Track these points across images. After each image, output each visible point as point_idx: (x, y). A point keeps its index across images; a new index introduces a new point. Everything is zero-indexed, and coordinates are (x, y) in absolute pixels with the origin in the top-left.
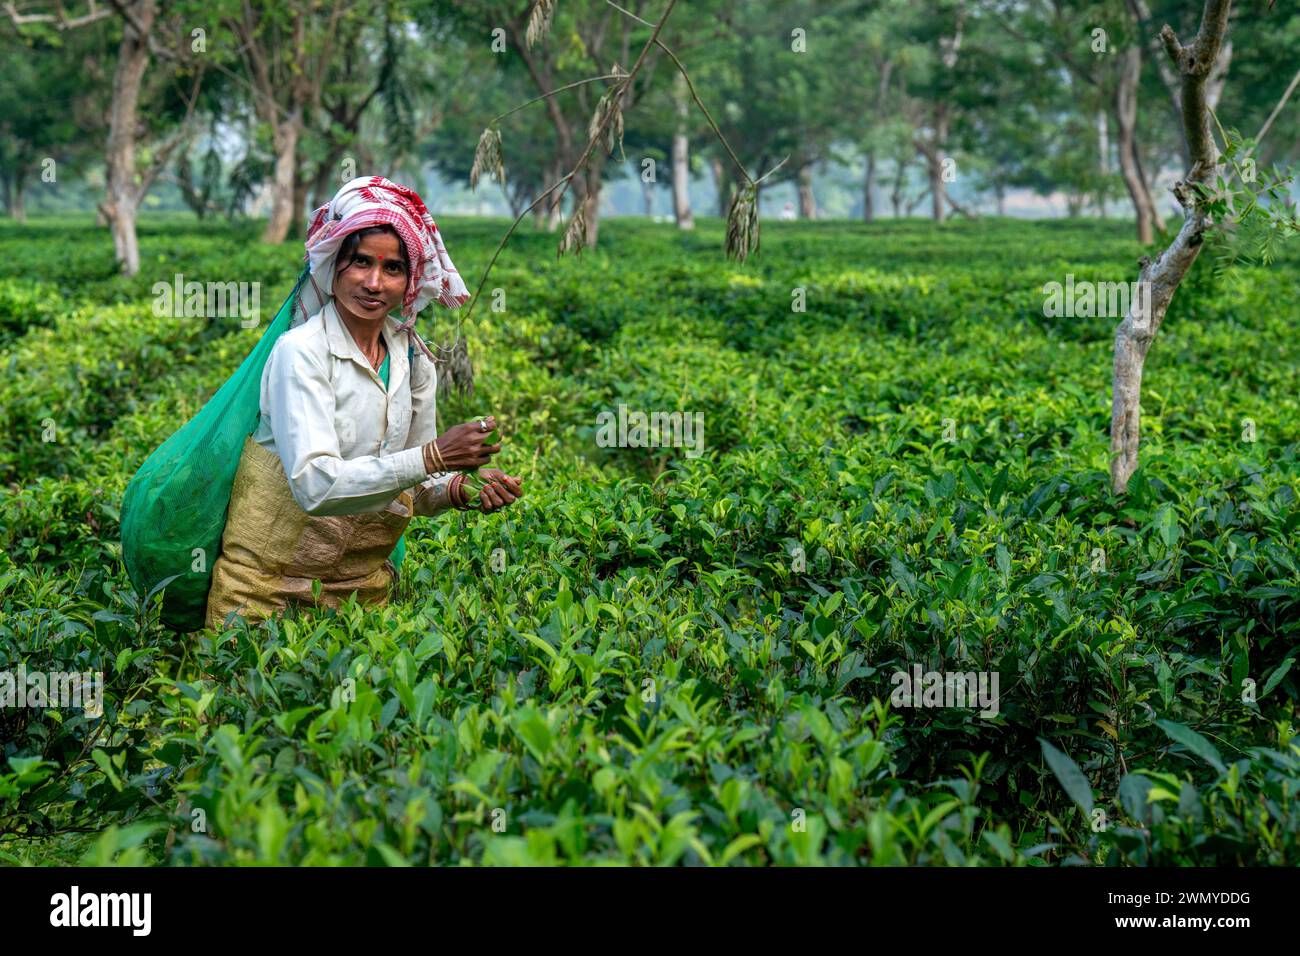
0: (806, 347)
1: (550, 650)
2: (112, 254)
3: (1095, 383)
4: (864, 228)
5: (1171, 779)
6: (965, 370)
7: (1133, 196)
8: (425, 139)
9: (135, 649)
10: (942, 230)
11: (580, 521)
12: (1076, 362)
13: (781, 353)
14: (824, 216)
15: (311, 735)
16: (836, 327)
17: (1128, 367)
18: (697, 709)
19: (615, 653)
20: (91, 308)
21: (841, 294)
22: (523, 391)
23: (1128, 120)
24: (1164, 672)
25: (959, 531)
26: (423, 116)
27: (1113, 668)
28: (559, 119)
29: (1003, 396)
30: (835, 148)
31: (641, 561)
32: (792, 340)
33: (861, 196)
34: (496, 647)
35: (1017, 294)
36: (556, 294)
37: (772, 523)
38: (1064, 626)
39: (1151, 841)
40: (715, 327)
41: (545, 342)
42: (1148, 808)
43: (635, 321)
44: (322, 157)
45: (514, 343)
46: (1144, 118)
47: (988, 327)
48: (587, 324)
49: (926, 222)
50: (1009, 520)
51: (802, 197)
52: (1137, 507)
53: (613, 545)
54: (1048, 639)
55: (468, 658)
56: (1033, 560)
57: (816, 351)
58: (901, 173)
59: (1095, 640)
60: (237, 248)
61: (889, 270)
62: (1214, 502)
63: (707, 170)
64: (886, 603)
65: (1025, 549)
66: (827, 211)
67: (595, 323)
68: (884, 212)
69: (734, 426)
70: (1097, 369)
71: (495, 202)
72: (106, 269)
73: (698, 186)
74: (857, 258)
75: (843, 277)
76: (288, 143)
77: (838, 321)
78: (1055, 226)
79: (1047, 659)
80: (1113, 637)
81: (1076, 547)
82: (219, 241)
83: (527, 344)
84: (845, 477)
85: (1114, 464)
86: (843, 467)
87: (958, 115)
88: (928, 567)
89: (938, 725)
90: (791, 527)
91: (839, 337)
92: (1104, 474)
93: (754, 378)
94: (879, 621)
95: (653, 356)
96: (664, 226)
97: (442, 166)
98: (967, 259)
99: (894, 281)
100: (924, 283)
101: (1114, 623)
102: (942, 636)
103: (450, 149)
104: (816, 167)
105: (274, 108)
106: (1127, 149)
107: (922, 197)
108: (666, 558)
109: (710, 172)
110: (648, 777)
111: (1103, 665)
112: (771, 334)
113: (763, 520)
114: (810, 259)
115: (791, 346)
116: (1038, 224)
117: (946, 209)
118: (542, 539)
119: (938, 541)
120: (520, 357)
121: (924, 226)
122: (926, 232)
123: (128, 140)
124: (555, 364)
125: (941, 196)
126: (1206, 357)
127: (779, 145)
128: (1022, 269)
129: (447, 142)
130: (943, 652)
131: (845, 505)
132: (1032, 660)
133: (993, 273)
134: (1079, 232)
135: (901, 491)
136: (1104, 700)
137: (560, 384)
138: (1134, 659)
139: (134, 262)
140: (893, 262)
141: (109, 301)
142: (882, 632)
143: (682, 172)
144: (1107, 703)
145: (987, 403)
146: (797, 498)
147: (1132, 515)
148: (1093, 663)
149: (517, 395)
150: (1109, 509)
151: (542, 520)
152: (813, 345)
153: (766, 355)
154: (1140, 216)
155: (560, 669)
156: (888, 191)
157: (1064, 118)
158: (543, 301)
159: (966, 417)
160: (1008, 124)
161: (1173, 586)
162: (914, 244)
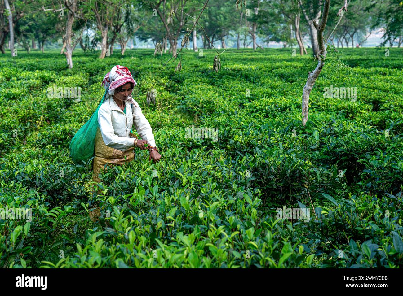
0: (228, 85)
1: (182, 175)
2: (66, 63)
3: (294, 93)
4: (237, 51)
5: (326, 208)
6: (265, 91)
7: (299, 44)
8: (135, 31)
9: (86, 173)
10: (255, 51)
11: (183, 138)
12: (290, 88)
13: (222, 86)
14: (228, 48)
15: (131, 201)
16: (234, 80)
17: (306, 97)
18: (218, 192)
19: (197, 176)
20: (63, 77)
21: (234, 70)
22: (164, 97)
23: (298, 27)
24: (318, 173)
25: (269, 138)
26: (135, 26)
27: (307, 172)
28: (167, 28)
29: (275, 99)
30: (230, 32)
31: (198, 147)
32: (224, 83)
33: (236, 43)
34: (169, 174)
35: (275, 70)
36: (169, 72)
37: (226, 135)
38: (296, 163)
39: (322, 223)
40: (206, 80)
41: (167, 84)
42: (321, 215)
43: (188, 78)
44: (113, 37)
45: (160, 85)
46: (301, 26)
47: (269, 79)
48: (176, 79)
49: (251, 49)
50: (281, 134)
51: (222, 43)
52: (308, 129)
53: (191, 143)
54: (292, 167)
55: (163, 177)
56: (287, 145)
57: (230, 86)
58: (245, 38)
59: (303, 166)
60: (94, 60)
61: (245, 64)
62: (325, 127)
63: (200, 37)
64: (255, 159)
65: (285, 142)
66: (228, 46)
67: (178, 79)
68: (242, 47)
69: (214, 107)
70: (295, 90)
71: (151, 45)
72: (65, 67)
73: (199, 41)
74: (236, 60)
75: (234, 66)
76: (105, 35)
77: (235, 78)
78: (281, 50)
79: (292, 171)
80: (307, 165)
81: (296, 141)
82: (90, 58)
83: (163, 85)
84: (242, 123)
85: (303, 119)
86: (241, 120)
87: (258, 26)
88: (263, 147)
89: (268, 186)
90: (230, 135)
91: (235, 82)
92: (301, 121)
93: (217, 94)
94: (254, 163)
95: (193, 88)
96: (191, 51)
97: (139, 37)
98: (262, 60)
99: (246, 67)
100: (253, 67)
101: (307, 162)
102: (268, 166)
103: (141, 33)
104: (226, 36)
105: (101, 27)
106: (297, 33)
107: (250, 43)
108: (203, 146)
109: (201, 38)
110: (211, 215)
111: (305, 172)
112: (220, 81)
113: (224, 134)
114: (226, 61)
115: (224, 84)
116: (277, 50)
117: (256, 46)
118: (175, 142)
119: (265, 140)
120: (162, 88)
121: (251, 50)
122: (251, 52)
123: (70, 37)
124: (170, 89)
125: (255, 43)
126: (319, 86)
127: (217, 32)
128: (275, 63)
129: (140, 32)
130: (269, 170)
131: (242, 130)
132: (289, 171)
133: (268, 64)
134: (287, 52)
135: (255, 126)
136: (304, 179)
137: (172, 95)
138: (311, 170)
139: (72, 65)
140: (245, 61)
141: (67, 75)
142: (255, 166)
143: (195, 38)
144: (305, 180)
145: (271, 100)
146: (231, 129)
147: (307, 131)
148: (302, 171)
149: (162, 98)
150: (302, 130)
151: (175, 137)
152: (229, 84)
153: (218, 86)
154: (300, 48)
155: (185, 180)
156: (243, 41)
157: (282, 25)
158: (166, 74)
159: (267, 104)
160: (270, 27)
161: (318, 149)
162: (249, 55)
